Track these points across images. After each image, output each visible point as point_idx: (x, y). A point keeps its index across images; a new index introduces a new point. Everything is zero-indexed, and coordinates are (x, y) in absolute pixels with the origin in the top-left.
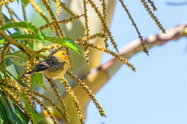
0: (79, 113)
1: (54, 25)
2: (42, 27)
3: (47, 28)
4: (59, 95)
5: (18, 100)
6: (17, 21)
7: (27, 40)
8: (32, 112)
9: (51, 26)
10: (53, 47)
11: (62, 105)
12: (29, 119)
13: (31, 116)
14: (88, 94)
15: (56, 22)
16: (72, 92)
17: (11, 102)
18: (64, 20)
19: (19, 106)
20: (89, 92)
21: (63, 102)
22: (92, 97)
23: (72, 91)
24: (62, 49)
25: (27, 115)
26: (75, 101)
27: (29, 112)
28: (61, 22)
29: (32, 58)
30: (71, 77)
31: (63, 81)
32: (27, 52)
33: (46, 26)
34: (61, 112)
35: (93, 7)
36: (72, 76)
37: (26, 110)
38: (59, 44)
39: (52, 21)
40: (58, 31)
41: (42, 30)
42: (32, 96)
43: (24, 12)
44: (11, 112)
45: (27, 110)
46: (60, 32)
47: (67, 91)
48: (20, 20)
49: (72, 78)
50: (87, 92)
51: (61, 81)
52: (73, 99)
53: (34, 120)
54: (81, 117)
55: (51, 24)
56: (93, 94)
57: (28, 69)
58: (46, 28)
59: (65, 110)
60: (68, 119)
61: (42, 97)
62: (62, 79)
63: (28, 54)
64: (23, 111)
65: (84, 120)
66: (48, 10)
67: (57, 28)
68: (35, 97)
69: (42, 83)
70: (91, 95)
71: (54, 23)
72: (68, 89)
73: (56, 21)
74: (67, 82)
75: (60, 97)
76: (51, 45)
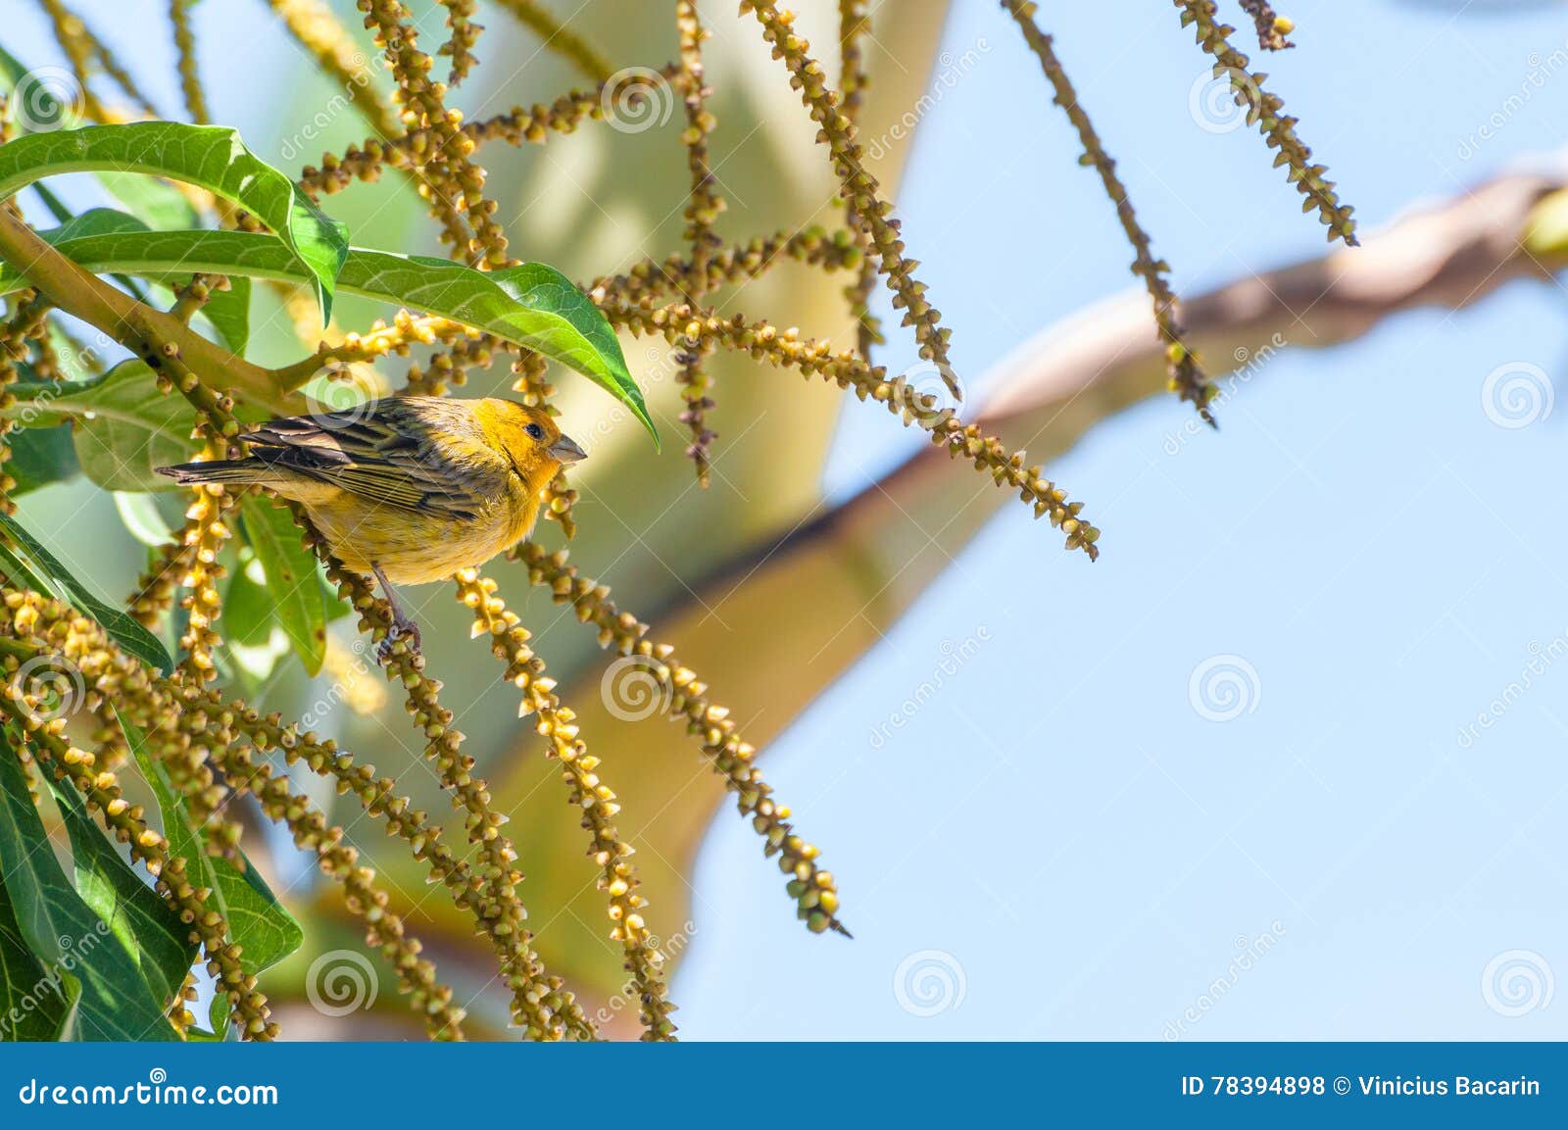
0: (616, 900)
1: (426, 153)
2: (319, 167)
3: (363, 174)
4: (456, 745)
5: (106, 778)
6: (121, 111)
7: (197, 277)
8: (221, 881)
9: (402, 158)
10: (408, 335)
11: (479, 831)
12: (194, 937)
13: (214, 920)
14: (698, 741)
15: (436, 128)
16: (565, 722)
17: (45, 797)
18: (507, 114)
19: (110, 835)
20: (704, 726)
21: (486, 798)
22: (728, 764)
23: (568, 713)
24: (483, 352)
25: (182, 905)
26: (588, 802)
27: (197, 878)
28: (479, 129)
29: (232, 427)
30: (557, 597)
31: (486, 624)
32: (192, 380)
33: (361, 161)
34: (462, 888)
35: (754, 12)
36: (566, 585)
37: (171, 866)
38: (457, 316)
39: (410, 116)
40: (459, 201)
41: (319, 194)
42: (221, 750)
43: (184, 41)
44: (44, 877)
45: (182, 864)
46: (474, 212)
47: (524, 709)
48: (148, 107)
49: (569, 606)
50: (694, 720)
51: (476, 629)
52: (568, 775)
53: (238, 952)
54: (638, 932)
55: (398, 143)
56: (743, 740)
57: (194, 524)
58: (355, 179)
59: (497, 872)
60: (523, 949)
61: (309, 757)
62: (480, 612)
63: (195, 396)
64: (149, 873)
65: (657, 957)
66: (376, 29)
67: (448, 176)
68: (247, 754)
69: (313, 640)
70: (721, 751)
71: (421, 141)
72: (527, 693)
73: (439, 119)
74: (527, 634)
75: (463, 762)
76: (390, 324)
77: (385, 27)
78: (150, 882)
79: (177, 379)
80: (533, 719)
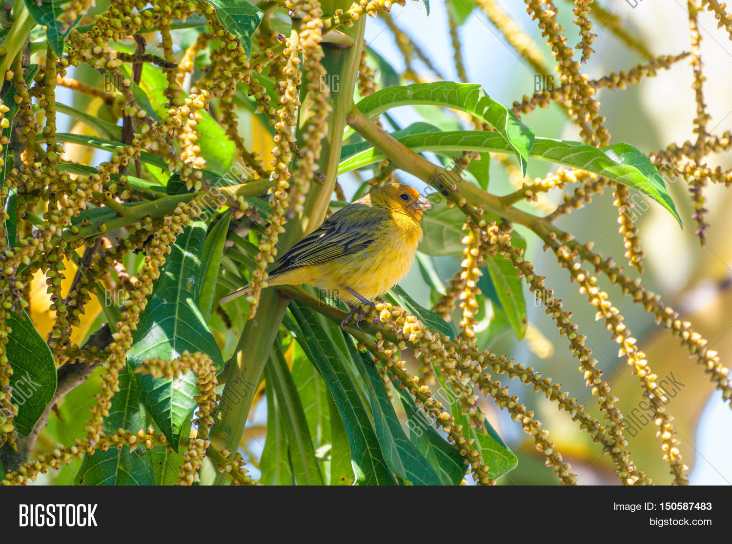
0: (666, 441)
1: (570, 95)
2: (520, 101)
3: (541, 105)
4: (594, 365)
5: (424, 388)
6: (427, 77)
7: (465, 153)
8: (478, 435)
9: (559, 96)
10: (564, 179)
11: (605, 405)
12: (466, 462)
13: (475, 454)
14: (703, 367)
15: (576, 83)
16: (640, 358)
17: (395, 397)
18: (608, 75)
20: (705, 360)
21: (608, 389)
22: (716, 378)
23: (642, 354)
24: (599, 187)
25: (461, 447)
26: (652, 396)
27: (468, 434)
28: (595, 83)
29: (482, 223)
30: (636, 301)
31: (603, 314)
32: (463, 201)
33: (540, 99)
34: (596, 432)
35: (724, 27)
36: (640, 295)
37: (455, 429)
38: (587, 168)
39: (565, 77)
40: (587, 116)
41: (521, 114)
42: (477, 375)
43: (457, 45)
44: (395, 436)
45: (460, 428)
46: (594, 122)
47: (621, 353)
48: (439, 75)
49: (641, 305)
50: (700, 358)
51: (598, 316)
52: (643, 384)
53: (487, 469)
54: (676, 456)
55: (558, 90)
56: (724, 366)
57: (465, 269)
58: (537, 107)
59: (613, 424)
60: (626, 459)
61: (520, 375)
62: (599, 308)
63: (465, 209)
64: (444, 433)
65: (685, 468)
66: (548, 37)
67: (582, 105)
68: (489, 377)
69: (521, 324)
70: (713, 371)
71: (568, 89)
72: (622, 345)
73: (577, 79)
74: (622, 318)
75: (597, 373)
76: (555, 174)
77: (552, 36)
78: (445, 437)
79: (457, 202)
80: (626, 357)
